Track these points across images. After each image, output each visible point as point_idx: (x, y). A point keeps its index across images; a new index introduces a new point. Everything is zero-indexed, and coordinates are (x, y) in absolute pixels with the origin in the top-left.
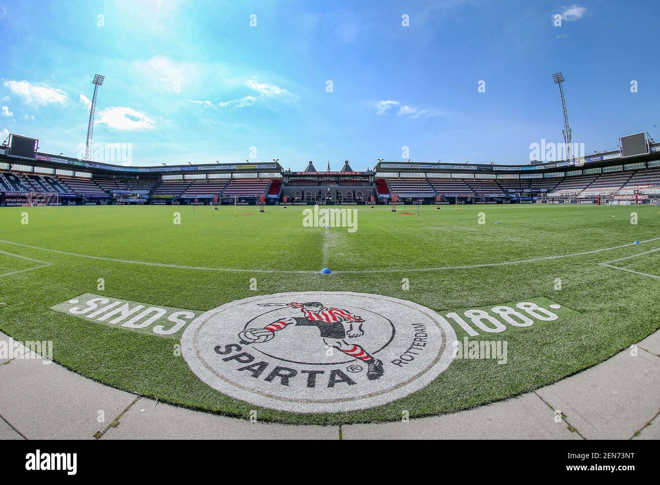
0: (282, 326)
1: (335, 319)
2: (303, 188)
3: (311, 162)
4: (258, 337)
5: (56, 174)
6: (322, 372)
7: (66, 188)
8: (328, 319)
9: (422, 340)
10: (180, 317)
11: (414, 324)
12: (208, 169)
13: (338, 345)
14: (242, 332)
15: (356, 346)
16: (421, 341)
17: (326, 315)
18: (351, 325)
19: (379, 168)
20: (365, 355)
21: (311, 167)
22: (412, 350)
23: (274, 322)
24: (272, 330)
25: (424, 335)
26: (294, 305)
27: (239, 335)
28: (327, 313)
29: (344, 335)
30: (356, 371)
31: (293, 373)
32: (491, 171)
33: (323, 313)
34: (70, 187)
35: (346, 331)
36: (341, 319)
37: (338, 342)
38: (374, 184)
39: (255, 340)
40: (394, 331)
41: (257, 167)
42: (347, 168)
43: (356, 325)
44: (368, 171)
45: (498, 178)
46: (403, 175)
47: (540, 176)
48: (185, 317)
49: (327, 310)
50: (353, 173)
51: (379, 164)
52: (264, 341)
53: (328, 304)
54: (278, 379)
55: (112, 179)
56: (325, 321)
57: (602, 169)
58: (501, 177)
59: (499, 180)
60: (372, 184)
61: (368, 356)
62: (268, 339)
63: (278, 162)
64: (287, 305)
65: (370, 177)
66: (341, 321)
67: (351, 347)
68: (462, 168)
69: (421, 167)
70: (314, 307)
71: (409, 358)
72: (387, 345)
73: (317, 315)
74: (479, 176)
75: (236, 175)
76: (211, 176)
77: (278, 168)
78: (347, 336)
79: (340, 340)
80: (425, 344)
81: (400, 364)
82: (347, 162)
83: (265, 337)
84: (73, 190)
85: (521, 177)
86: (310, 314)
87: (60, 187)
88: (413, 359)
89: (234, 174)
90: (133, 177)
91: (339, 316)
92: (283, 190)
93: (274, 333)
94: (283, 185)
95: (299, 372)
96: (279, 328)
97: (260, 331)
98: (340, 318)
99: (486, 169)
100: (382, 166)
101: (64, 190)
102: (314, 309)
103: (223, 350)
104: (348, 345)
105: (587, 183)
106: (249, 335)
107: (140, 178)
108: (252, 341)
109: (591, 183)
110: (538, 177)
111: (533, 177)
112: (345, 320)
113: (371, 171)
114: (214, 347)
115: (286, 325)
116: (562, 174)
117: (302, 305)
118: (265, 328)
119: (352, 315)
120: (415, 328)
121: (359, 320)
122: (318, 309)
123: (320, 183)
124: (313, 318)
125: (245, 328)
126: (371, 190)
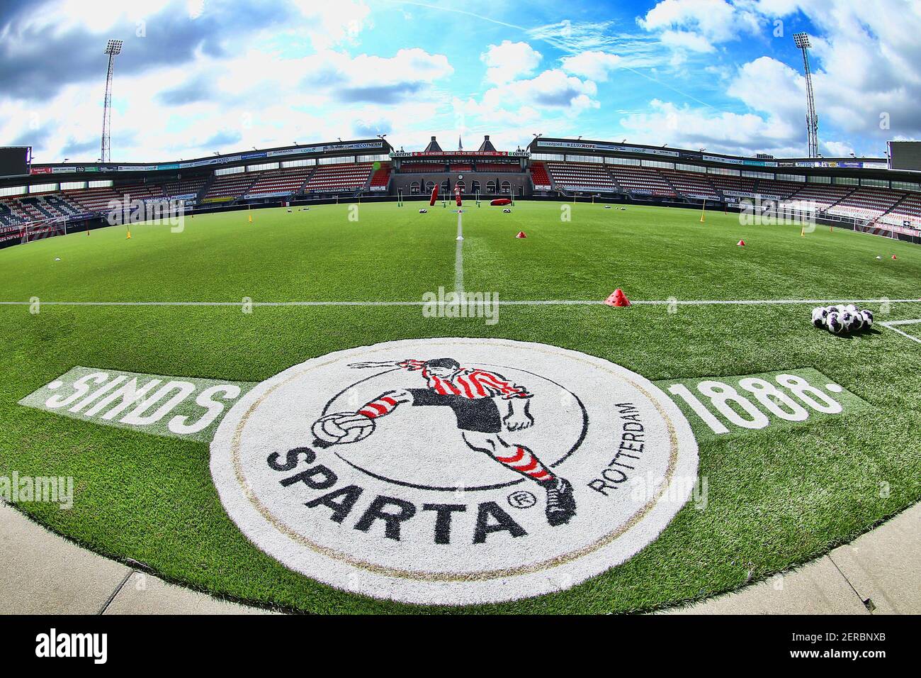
0: (389, 407)
1: (480, 391)
2: (422, 175)
3: (434, 138)
4: (346, 431)
5: (62, 189)
6: (462, 508)
7: (76, 207)
8: (468, 392)
9: (637, 438)
10: (215, 398)
11: (619, 405)
12: (282, 155)
13: (489, 447)
14: (319, 421)
15: (521, 449)
16: (634, 440)
17: (466, 385)
18: (510, 406)
19: (534, 147)
20: (538, 469)
21: (434, 145)
22: (621, 460)
23: (374, 400)
24: (370, 416)
25: (638, 427)
26: (409, 365)
27: (312, 428)
28: (466, 378)
29: (500, 426)
30: (525, 504)
31: (409, 510)
32: (699, 161)
33: (460, 380)
34: (82, 205)
35: (502, 416)
36: (491, 392)
37: (489, 441)
38: (528, 170)
39: (340, 438)
40: (586, 418)
41: (354, 147)
42: (488, 145)
43: (519, 404)
44: (519, 150)
45: (709, 172)
46: (571, 158)
47: (770, 177)
48: (224, 397)
49: (466, 373)
50: (497, 154)
51: (536, 140)
52: (357, 440)
53: (467, 363)
54: (379, 525)
55: (142, 184)
56: (464, 395)
57: (860, 181)
58: (714, 171)
59: (711, 175)
60: (524, 171)
61: (546, 471)
62: (363, 436)
63: (384, 138)
64: (398, 364)
65: (521, 160)
66: (493, 395)
67: (513, 452)
68: (658, 152)
69: (596, 147)
70: (443, 368)
71: (619, 477)
72: (576, 447)
73: (450, 384)
74: (681, 167)
75: (323, 161)
76: (286, 164)
77: (386, 148)
78: (504, 427)
79: (492, 436)
80: (642, 446)
81: (605, 489)
82: (487, 137)
83: (359, 430)
84: (87, 208)
85: (743, 175)
86: (438, 381)
87: (68, 207)
88: (625, 479)
89: (320, 160)
90: (172, 177)
91: (488, 386)
92: (392, 180)
93: (373, 422)
94: (393, 171)
95: (419, 508)
96: (383, 411)
97: (349, 418)
98: (489, 390)
99: (692, 157)
100: (539, 144)
101: (74, 210)
102: (445, 372)
103: (282, 460)
104: (507, 446)
105: (838, 196)
106: (330, 426)
107: (182, 178)
108: (335, 440)
109: (843, 198)
110: (768, 178)
111: (760, 177)
112: (499, 393)
113: (523, 151)
114: (268, 456)
115: (395, 404)
116: (801, 179)
117: (424, 365)
118: (359, 412)
119: (510, 385)
120: (621, 412)
121: (523, 394)
122: (451, 372)
123: (448, 168)
124: (442, 390)
125: (324, 413)
126: (523, 179)
